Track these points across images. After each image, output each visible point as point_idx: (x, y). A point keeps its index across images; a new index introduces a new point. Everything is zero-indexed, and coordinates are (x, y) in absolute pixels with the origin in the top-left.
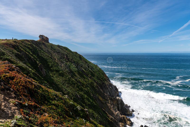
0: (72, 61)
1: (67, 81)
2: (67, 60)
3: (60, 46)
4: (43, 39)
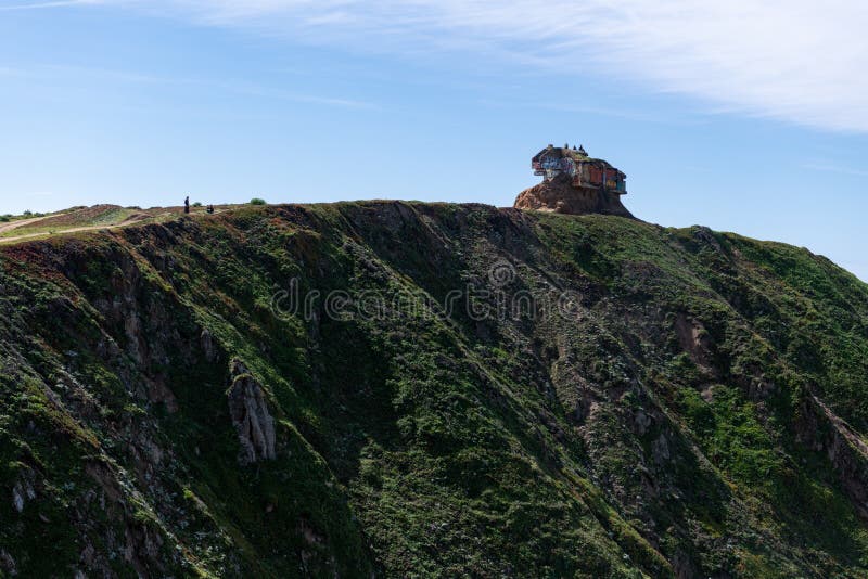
0: (758, 379)
1: (489, 533)
2: (704, 370)
3: (725, 236)
4: (563, 182)
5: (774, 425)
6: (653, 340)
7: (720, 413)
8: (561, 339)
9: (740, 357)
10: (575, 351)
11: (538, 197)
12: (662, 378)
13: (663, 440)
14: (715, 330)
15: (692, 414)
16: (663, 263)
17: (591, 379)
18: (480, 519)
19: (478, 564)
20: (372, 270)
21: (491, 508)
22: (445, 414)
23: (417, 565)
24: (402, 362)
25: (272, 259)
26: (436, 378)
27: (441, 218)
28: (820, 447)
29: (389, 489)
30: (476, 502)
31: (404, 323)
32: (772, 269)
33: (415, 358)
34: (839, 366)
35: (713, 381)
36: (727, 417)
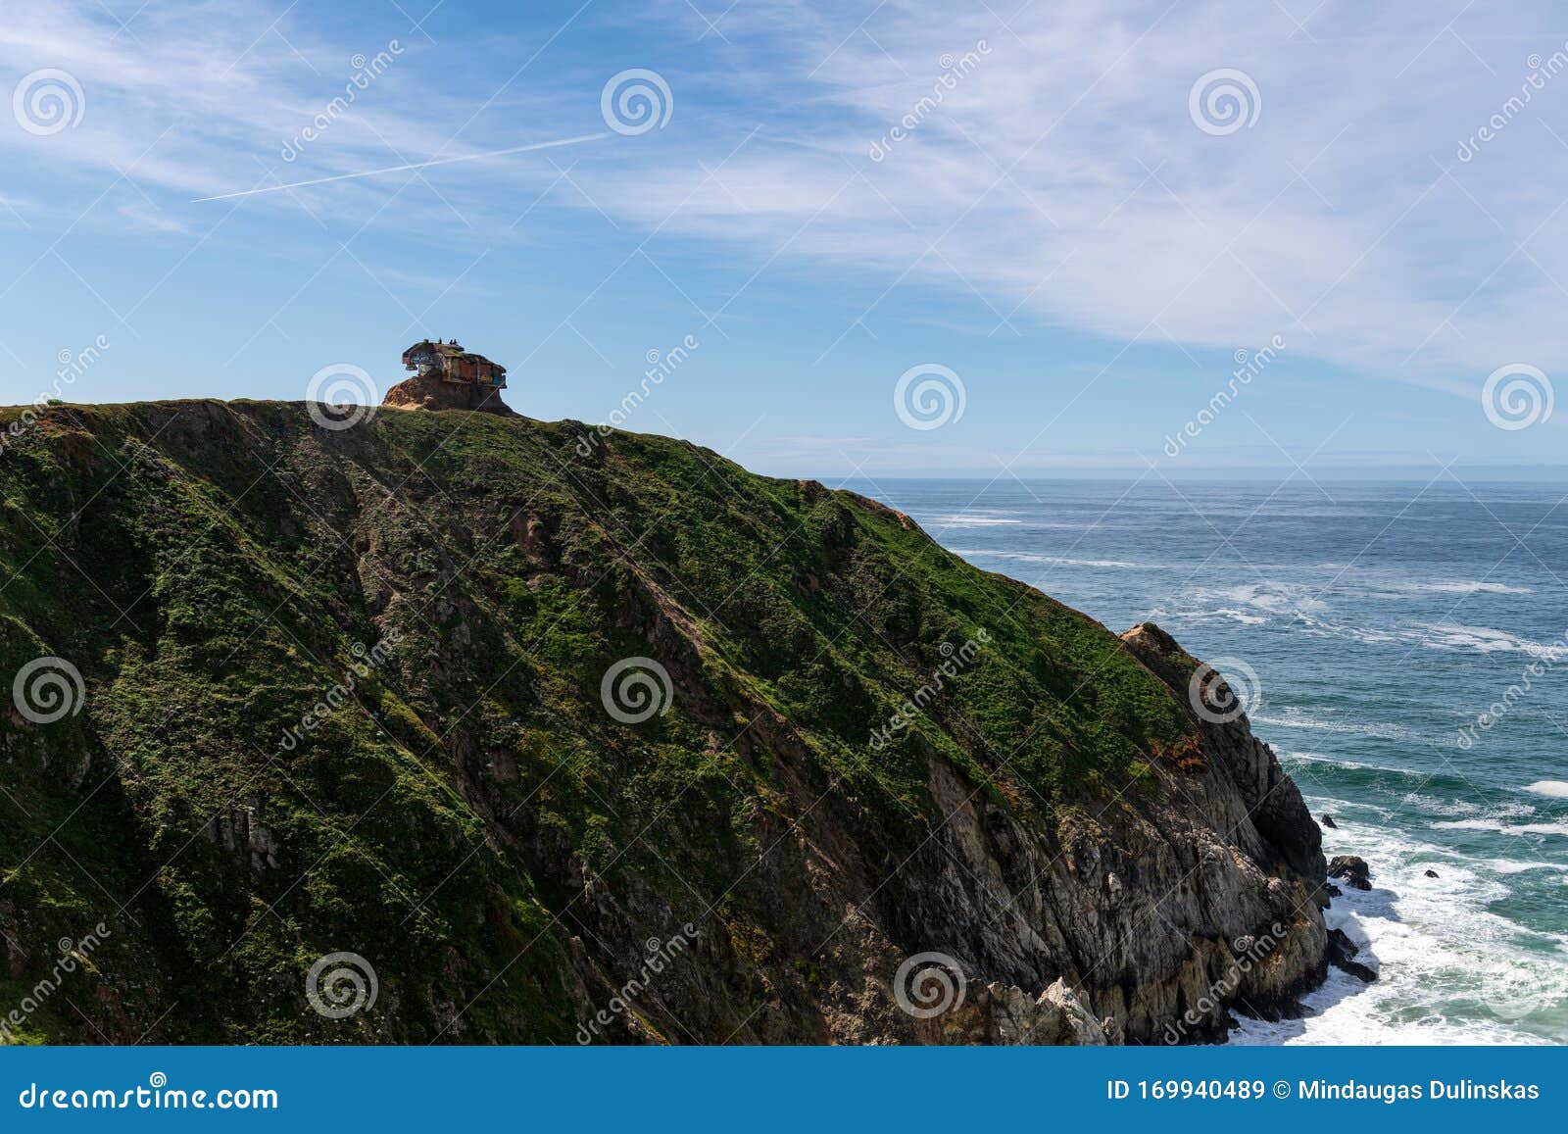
0: (585, 567)
2: (534, 560)
4: (433, 377)
5: (596, 611)
6: (487, 533)
7: (542, 600)
8: (374, 532)
9: (570, 548)
10: (386, 544)
11: (407, 392)
12: (488, 568)
13: (464, 627)
14: (551, 521)
15: (513, 603)
16: (513, 459)
17: (397, 571)
18: (218, 702)
19: (207, 743)
20: (151, 469)
21: (233, 691)
22: (200, 606)
23: (138, 744)
24: (164, 558)
25: (33, 460)
26: (198, 572)
27: (264, 416)
28: (640, 630)
29: (125, 676)
30: (218, 687)
31: (175, 521)
32: (642, 461)
33: (179, 553)
34: (690, 554)
35: (542, 571)
36: (549, 605)
